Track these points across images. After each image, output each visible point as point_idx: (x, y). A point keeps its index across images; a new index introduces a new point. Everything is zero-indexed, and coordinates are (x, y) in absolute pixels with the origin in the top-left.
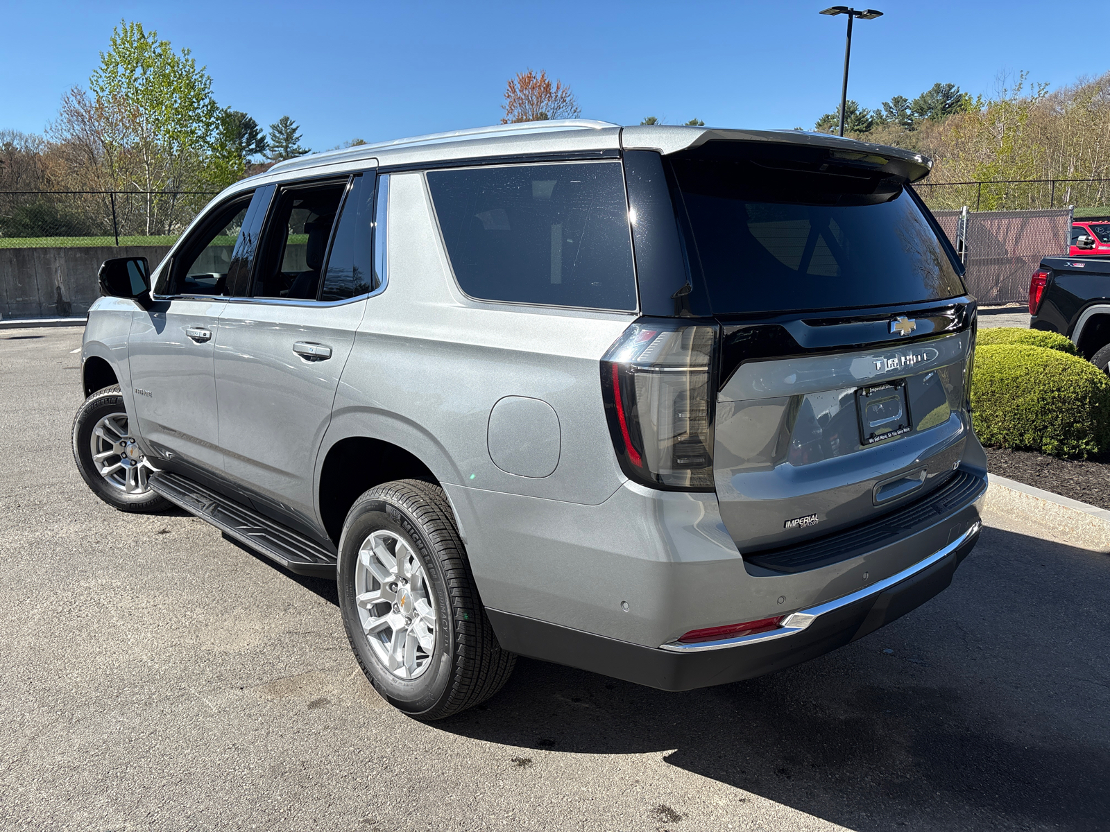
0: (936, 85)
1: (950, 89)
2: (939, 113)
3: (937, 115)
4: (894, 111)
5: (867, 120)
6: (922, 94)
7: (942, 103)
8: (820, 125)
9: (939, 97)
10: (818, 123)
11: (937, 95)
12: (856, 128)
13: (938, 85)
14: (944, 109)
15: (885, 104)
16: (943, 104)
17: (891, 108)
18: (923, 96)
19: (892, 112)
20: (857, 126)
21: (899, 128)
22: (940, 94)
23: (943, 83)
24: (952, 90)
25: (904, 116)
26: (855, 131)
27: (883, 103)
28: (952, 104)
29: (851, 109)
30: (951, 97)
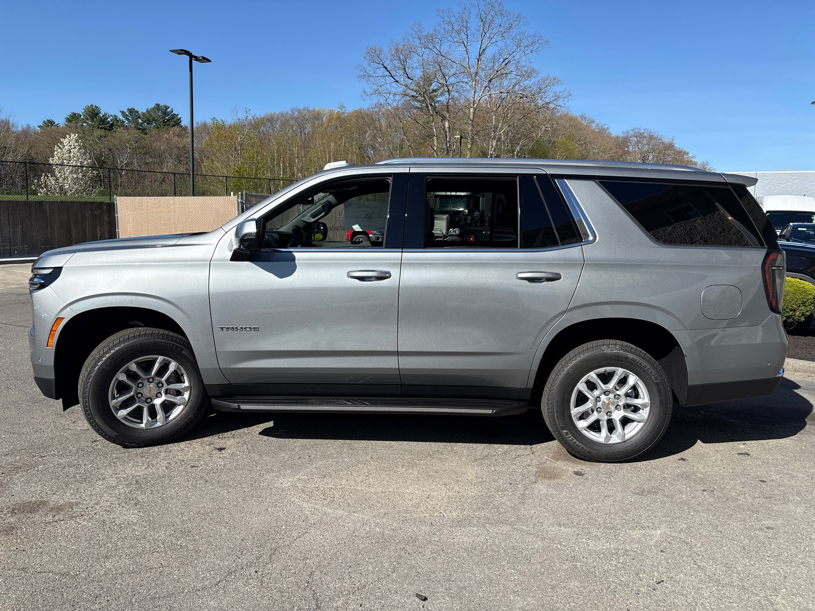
0: (157, 105)
1: (167, 109)
2: (162, 124)
3: (160, 126)
4: (130, 118)
5: (109, 122)
6: (147, 109)
7: (162, 118)
8: (69, 120)
9: (160, 114)
10: (67, 118)
11: (158, 112)
12: (101, 126)
13: (158, 105)
14: (164, 122)
15: (123, 112)
16: (164, 119)
17: (127, 115)
18: (148, 111)
19: (128, 119)
20: (101, 125)
21: (134, 131)
22: (160, 112)
23: (162, 104)
24: (168, 110)
25: (138, 123)
26: (102, 128)
27: (121, 111)
28: (169, 119)
29: (96, 112)
30: (168, 115)
